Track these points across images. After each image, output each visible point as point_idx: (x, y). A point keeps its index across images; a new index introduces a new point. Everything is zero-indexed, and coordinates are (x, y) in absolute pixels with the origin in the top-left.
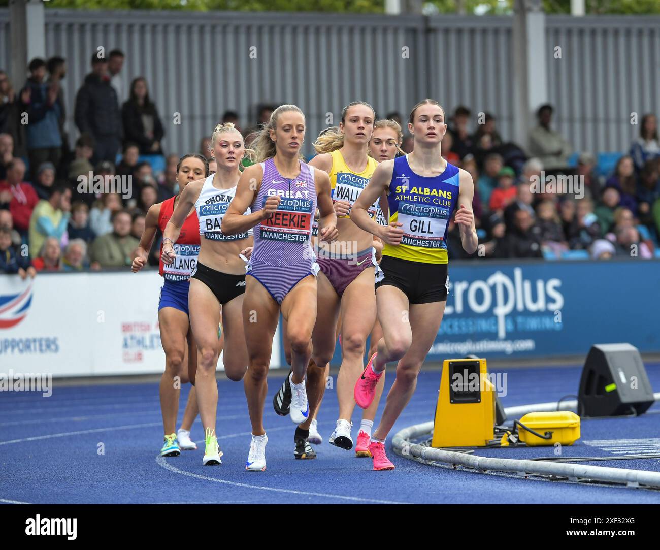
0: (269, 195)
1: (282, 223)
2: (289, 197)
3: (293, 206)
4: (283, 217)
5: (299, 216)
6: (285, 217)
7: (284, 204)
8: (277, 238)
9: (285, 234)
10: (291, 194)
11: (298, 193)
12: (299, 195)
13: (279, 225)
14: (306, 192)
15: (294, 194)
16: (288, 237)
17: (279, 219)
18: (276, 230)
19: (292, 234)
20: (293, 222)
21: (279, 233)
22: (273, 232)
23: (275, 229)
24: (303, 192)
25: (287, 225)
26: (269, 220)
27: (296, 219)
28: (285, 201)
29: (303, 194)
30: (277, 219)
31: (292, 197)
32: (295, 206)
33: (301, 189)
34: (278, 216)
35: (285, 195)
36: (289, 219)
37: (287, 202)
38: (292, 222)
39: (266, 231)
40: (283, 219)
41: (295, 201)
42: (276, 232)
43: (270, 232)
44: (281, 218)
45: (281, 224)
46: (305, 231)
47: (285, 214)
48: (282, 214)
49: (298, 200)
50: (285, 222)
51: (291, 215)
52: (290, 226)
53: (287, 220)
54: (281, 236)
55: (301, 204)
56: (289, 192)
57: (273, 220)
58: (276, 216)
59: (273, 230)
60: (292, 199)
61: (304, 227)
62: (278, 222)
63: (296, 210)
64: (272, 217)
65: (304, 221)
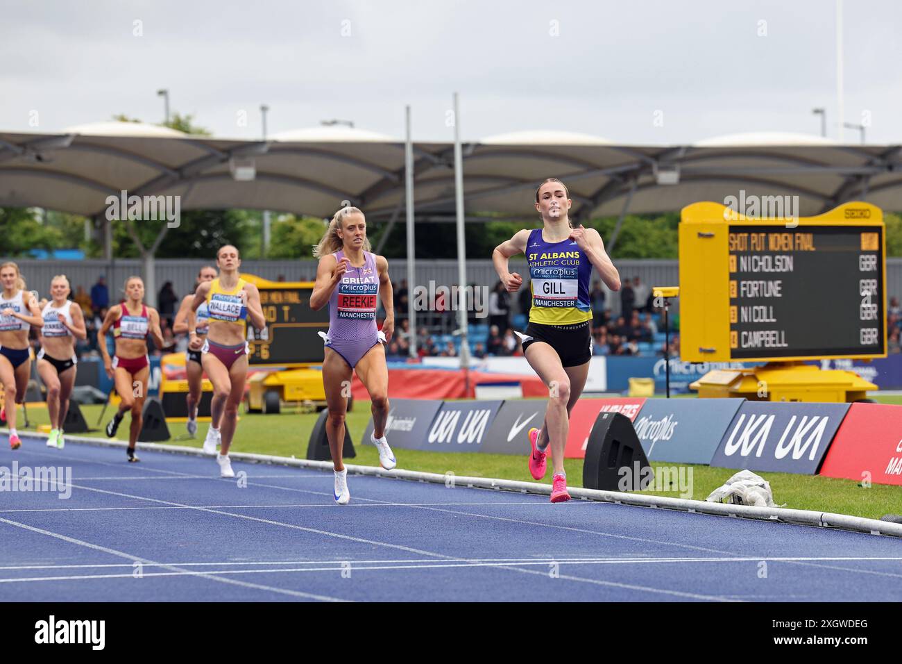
0: (344, 283)
6: (358, 300)
11: (366, 278)
12: (367, 281)
15: (363, 280)
21: (354, 312)
22: (349, 312)
27: (366, 300)
29: (370, 279)
33: (368, 275)
34: (352, 300)
39: (343, 312)
42: (351, 312)
43: (346, 312)
50: (358, 304)
54: (355, 315)
55: (369, 288)
57: (348, 302)
60: (363, 285)
62: (352, 304)
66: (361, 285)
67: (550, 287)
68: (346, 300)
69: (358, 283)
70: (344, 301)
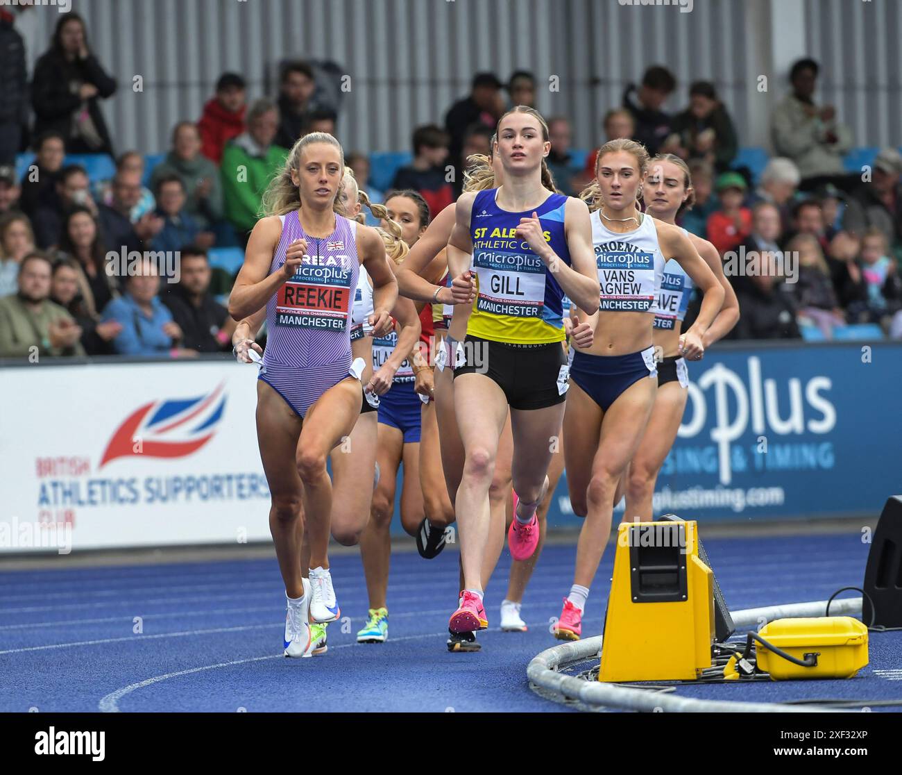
1: (308, 302)
2: (316, 264)
3: (322, 277)
4: (309, 293)
5: (331, 291)
6: (312, 293)
7: (309, 274)
8: (300, 324)
9: (312, 317)
10: (320, 261)
11: (331, 258)
12: (331, 261)
13: (303, 304)
14: (343, 257)
15: (325, 261)
16: (316, 322)
17: (303, 296)
18: (298, 313)
19: (322, 317)
20: (324, 300)
22: (294, 316)
23: (297, 311)
24: (338, 257)
25: (314, 305)
26: (288, 298)
27: (327, 297)
28: (311, 270)
29: (338, 261)
30: (299, 296)
31: (321, 264)
32: (326, 277)
35: (311, 261)
36: (317, 297)
37: (313, 272)
38: (322, 301)
39: (284, 315)
40: (309, 297)
41: (326, 269)
42: (299, 316)
43: (289, 315)
44: (306, 294)
45: (306, 304)
46: (340, 314)
47: (310, 289)
48: (307, 290)
49: (330, 268)
50: (311, 301)
51: (320, 290)
52: (319, 306)
53: (314, 297)
54: (306, 321)
56: (317, 257)
57: (294, 297)
58: (298, 292)
59: (295, 312)
61: (339, 307)
63: (327, 283)
64: (292, 295)
65: (339, 299)
66: (318, 267)
67: (500, 282)
68: (290, 292)
69: (315, 263)
70: (288, 295)
